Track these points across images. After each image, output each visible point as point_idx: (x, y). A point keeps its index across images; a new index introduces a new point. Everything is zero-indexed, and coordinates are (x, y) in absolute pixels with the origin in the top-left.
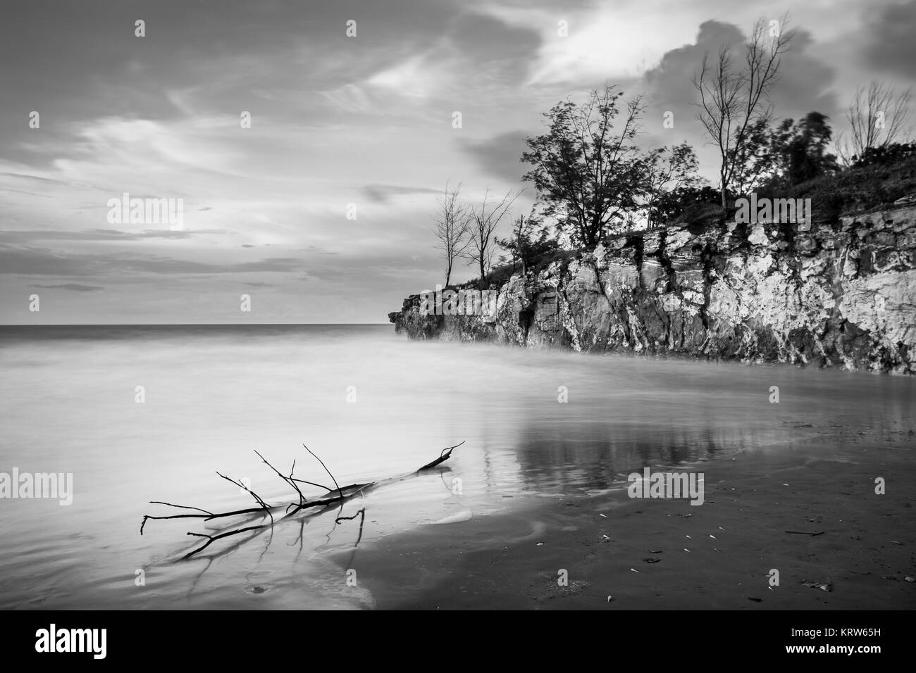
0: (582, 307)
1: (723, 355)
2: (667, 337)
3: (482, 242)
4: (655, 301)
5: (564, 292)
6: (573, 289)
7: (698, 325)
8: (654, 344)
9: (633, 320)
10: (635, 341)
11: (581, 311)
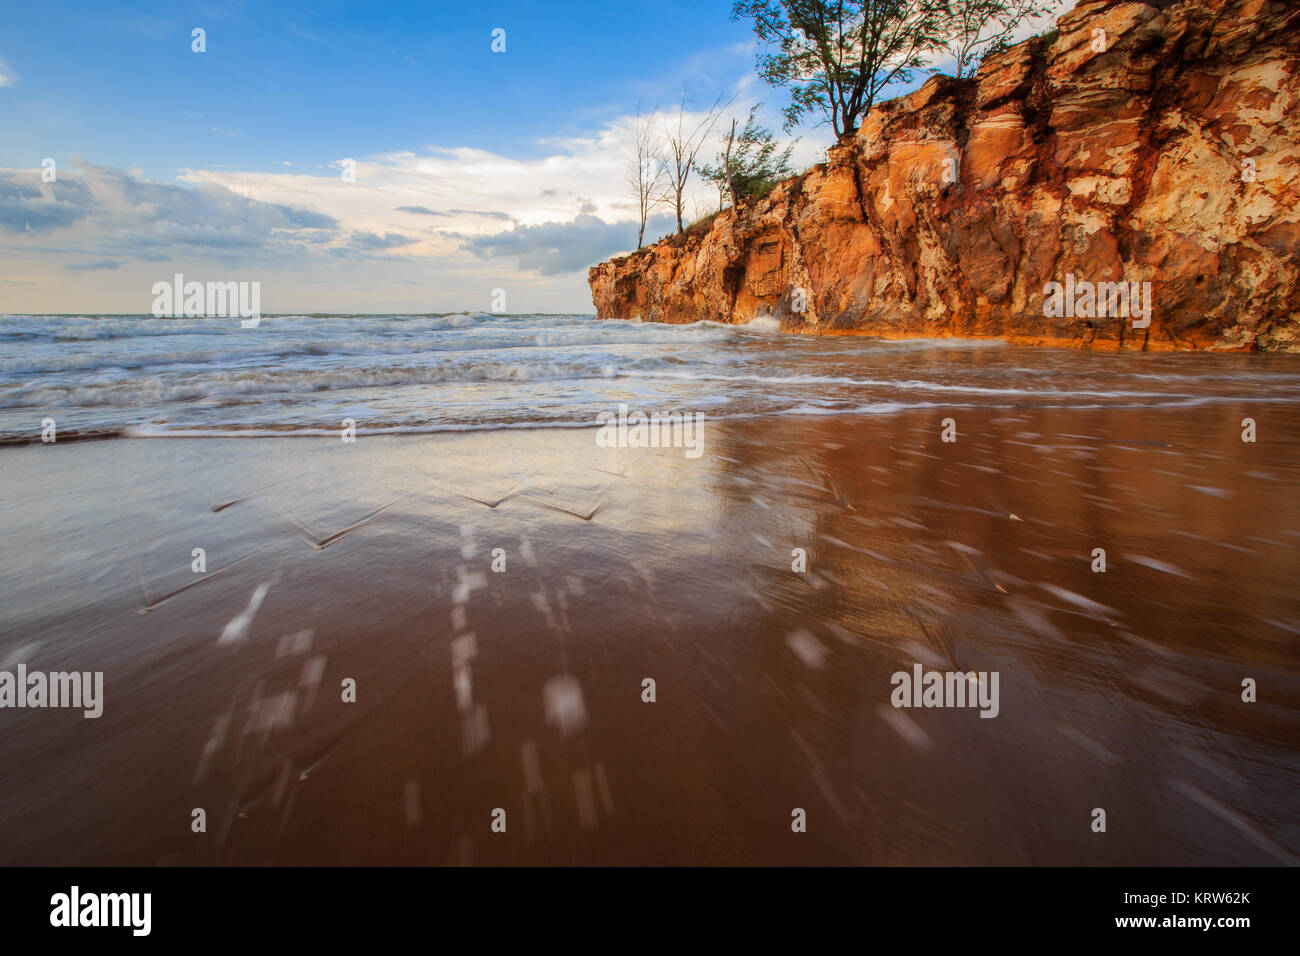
0: (824, 250)
1: (1166, 321)
2: (1011, 287)
3: (680, 178)
4: (994, 209)
5: (795, 229)
6: (809, 219)
7: (1103, 255)
8: (974, 302)
9: (931, 257)
10: (929, 300)
11: (821, 256)
